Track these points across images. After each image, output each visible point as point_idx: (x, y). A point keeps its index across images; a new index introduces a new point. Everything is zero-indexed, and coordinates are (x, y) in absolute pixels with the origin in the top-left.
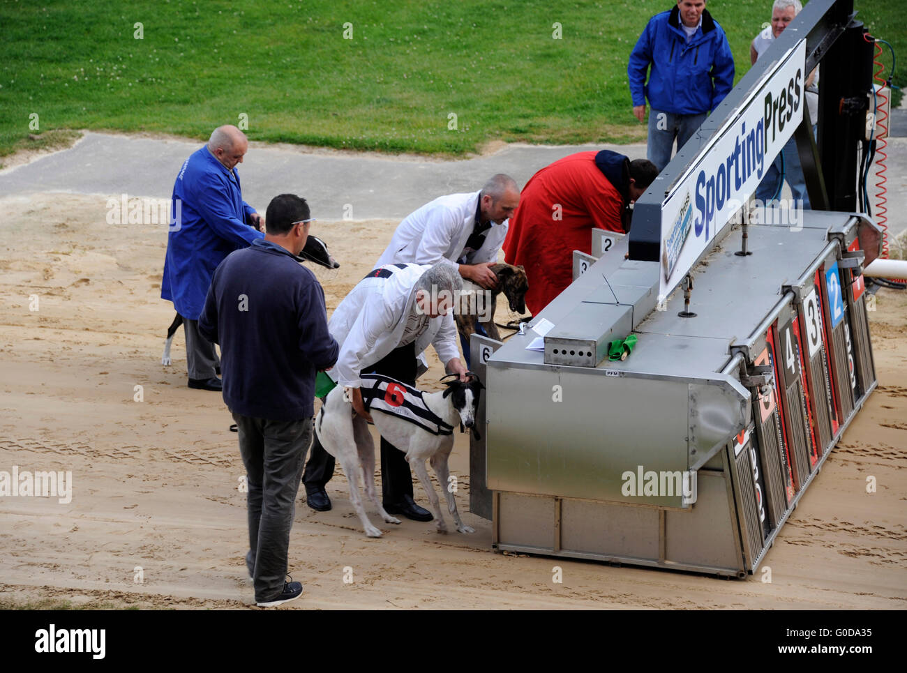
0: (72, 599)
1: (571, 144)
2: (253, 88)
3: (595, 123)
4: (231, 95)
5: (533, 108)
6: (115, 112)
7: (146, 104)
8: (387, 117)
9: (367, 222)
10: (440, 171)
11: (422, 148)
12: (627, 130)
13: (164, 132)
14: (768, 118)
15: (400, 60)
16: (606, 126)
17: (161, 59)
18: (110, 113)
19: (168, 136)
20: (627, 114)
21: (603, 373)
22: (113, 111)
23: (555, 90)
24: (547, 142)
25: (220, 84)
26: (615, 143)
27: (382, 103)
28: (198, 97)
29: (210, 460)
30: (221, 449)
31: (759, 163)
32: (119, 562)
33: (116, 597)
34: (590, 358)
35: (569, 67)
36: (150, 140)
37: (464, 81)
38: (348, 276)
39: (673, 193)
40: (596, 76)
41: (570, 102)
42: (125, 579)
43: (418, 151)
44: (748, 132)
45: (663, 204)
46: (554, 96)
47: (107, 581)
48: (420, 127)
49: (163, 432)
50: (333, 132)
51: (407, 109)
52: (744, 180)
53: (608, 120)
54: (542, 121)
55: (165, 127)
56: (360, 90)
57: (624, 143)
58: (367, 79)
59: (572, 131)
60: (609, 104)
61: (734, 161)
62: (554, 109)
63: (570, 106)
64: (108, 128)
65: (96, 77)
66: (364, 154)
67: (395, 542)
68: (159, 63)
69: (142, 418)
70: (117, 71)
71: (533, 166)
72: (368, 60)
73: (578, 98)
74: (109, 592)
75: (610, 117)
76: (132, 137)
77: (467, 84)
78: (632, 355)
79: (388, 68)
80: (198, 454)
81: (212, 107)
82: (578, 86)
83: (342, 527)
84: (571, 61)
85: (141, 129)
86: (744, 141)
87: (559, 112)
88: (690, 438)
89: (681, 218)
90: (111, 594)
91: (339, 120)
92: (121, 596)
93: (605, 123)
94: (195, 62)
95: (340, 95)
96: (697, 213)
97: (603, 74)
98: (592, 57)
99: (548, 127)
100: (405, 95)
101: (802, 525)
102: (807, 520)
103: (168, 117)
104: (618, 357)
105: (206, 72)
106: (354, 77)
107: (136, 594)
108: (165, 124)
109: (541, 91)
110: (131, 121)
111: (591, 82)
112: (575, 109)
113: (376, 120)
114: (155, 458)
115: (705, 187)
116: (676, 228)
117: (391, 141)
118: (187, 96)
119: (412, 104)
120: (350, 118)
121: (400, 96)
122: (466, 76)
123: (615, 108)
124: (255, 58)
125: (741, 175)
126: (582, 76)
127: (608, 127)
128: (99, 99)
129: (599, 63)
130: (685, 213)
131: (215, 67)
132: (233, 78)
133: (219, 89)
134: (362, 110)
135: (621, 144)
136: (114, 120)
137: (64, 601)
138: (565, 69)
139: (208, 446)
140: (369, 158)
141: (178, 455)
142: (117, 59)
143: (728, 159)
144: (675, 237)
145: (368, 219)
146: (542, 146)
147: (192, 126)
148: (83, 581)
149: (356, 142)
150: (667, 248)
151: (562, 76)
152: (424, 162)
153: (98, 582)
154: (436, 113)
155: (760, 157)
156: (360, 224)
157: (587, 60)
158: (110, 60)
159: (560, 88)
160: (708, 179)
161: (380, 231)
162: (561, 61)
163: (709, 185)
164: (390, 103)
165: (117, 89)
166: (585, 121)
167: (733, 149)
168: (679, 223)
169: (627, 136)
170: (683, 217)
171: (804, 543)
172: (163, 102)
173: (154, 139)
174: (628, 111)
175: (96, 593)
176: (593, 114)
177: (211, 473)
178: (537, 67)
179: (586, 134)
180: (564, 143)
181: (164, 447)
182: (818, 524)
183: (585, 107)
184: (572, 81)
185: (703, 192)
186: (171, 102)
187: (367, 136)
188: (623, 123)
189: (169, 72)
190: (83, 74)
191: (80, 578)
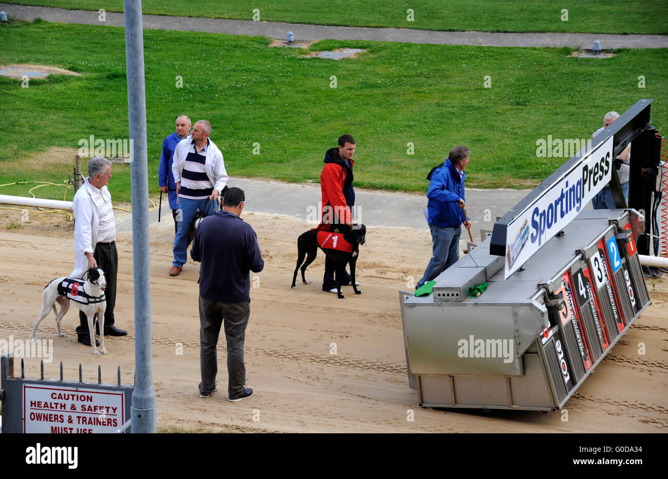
0: (213, 429)
1: (491, 189)
2: (317, 155)
3: (504, 177)
4: (305, 158)
5: (470, 168)
6: (243, 167)
7: (260, 162)
8: (389, 171)
9: (377, 228)
10: (418, 201)
11: (408, 189)
12: (522, 182)
13: (268, 177)
14: (585, 178)
15: (397, 141)
16: (510, 179)
17: (269, 139)
18: (240, 167)
19: (270, 179)
20: (522, 173)
21: (466, 305)
22: (242, 166)
23: (482, 159)
24: (477, 187)
25: (300, 152)
26: (515, 189)
27: (387, 164)
28: (287, 159)
29: (288, 356)
30: (294, 350)
31: (577, 203)
32: (238, 410)
33: (237, 429)
34: (458, 297)
35: (490, 147)
36: (261, 182)
37: (432, 153)
38: (365, 258)
39: (516, 219)
40: (505, 152)
41: (490, 165)
42: (241, 419)
43: (406, 190)
44: (570, 186)
45: (508, 225)
46: (482, 162)
47: (232, 420)
48: (407, 177)
49: (263, 340)
50: (359, 179)
51: (400, 168)
52: (567, 212)
53: (512, 176)
54: (475, 176)
55: (270, 175)
56: (375, 157)
57: (520, 189)
58: (379, 151)
59: (492, 182)
60: (512, 167)
61: (560, 202)
62: (482, 169)
63: (491, 168)
64: (239, 175)
65: (234, 148)
66: (376, 191)
67: (388, 405)
68: (267, 141)
69: (252, 332)
70: (245, 145)
71: (469, 200)
72: (380, 141)
73: (495, 164)
74: (233, 426)
75: (513, 174)
76: (251, 180)
77: (434, 154)
78: (483, 294)
79: (390, 145)
80: (281, 353)
81: (295, 165)
82: (495, 157)
83: (359, 396)
84: (492, 143)
85: (257, 176)
86: (567, 191)
87: (485, 171)
88: (516, 336)
89: (521, 233)
90: (234, 427)
91: (363, 172)
92: (239, 428)
93: (510, 177)
94: (287, 140)
95: (364, 159)
96: (532, 230)
97: (509, 151)
98: (503, 141)
99: (478, 179)
100: (399, 160)
101: (617, 404)
102: (620, 401)
103: (271, 170)
104: (475, 295)
105: (292, 146)
106: (372, 150)
107: (247, 428)
108: (269, 173)
109: (475, 159)
110: (252, 172)
111: (502, 155)
112: (494, 170)
113: (383, 173)
114: (259, 353)
115: (539, 216)
116: (517, 238)
117: (391, 184)
118: (282, 158)
119: (403, 164)
120: (369, 172)
121: (397, 160)
122: (433, 150)
123: (516, 170)
124: (319, 139)
125: (564, 209)
126: (498, 152)
127: (511, 180)
128: (236, 160)
129: (506, 145)
130: (524, 230)
131: (297, 143)
132: (307, 149)
133: (299, 155)
134: (376, 167)
135: (518, 189)
136: (243, 171)
137: (209, 429)
138: (488, 148)
139: (287, 349)
140: (379, 193)
141: (271, 353)
142: (246, 139)
143: (556, 201)
144: (517, 244)
145: (377, 227)
146: (475, 189)
147: (284, 174)
148: (219, 419)
149: (372, 184)
150: (511, 249)
151: (486, 151)
152: (409, 197)
153: (227, 420)
154: (416, 170)
155: (579, 200)
156: (372, 229)
157: (500, 143)
158: (242, 139)
159: (485, 158)
160: (541, 211)
161: (383, 233)
162: (486, 143)
163: (541, 215)
164: (391, 164)
165: (245, 154)
166: (499, 176)
167: (559, 196)
168: (519, 236)
169: (522, 185)
170: (523, 233)
171: (618, 415)
172: (269, 161)
173: (263, 181)
174: (523, 171)
175: (226, 426)
176: (503, 173)
177: (289, 363)
178: (473, 146)
179: (499, 183)
180: (487, 188)
181: (263, 348)
182: (626, 404)
183: (499, 169)
184: (491, 154)
185: (537, 219)
186: (273, 161)
187: (378, 181)
188: (520, 178)
189: (272, 145)
190: (227, 146)
191: (218, 418)
